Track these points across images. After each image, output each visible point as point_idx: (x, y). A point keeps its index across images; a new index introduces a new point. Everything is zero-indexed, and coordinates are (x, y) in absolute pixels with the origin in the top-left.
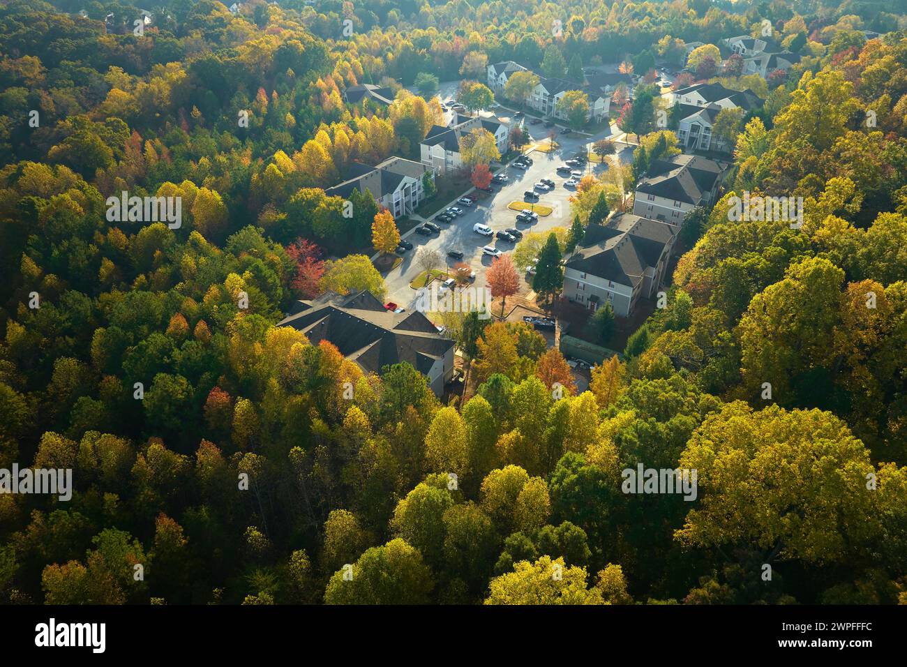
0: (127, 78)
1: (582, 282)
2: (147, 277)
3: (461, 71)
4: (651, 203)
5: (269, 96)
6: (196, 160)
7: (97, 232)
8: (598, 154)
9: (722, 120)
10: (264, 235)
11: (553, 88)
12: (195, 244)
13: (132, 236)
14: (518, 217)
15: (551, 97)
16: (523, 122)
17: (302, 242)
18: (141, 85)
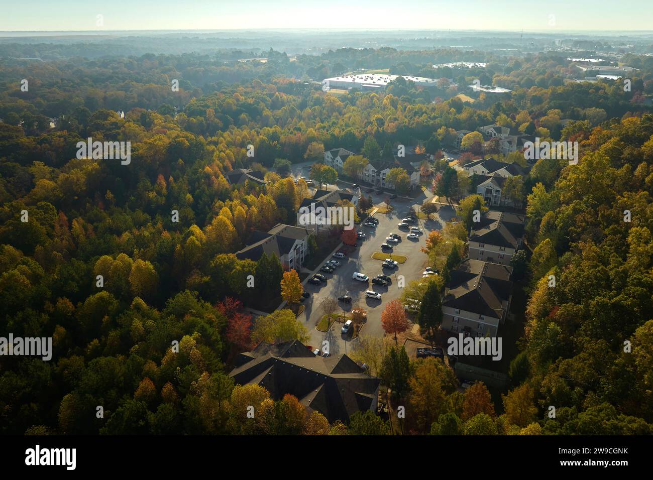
0: (47, 169)
1: (457, 316)
2: (100, 341)
3: (305, 156)
4: (481, 249)
5: (167, 179)
6: (119, 234)
7: (47, 302)
8: (425, 213)
9: (509, 185)
10: (198, 297)
11: (379, 167)
12: (138, 308)
13: (80, 304)
14: (384, 266)
15: (378, 173)
16: (359, 191)
17: (228, 300)
18: (62, 176)
